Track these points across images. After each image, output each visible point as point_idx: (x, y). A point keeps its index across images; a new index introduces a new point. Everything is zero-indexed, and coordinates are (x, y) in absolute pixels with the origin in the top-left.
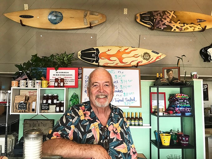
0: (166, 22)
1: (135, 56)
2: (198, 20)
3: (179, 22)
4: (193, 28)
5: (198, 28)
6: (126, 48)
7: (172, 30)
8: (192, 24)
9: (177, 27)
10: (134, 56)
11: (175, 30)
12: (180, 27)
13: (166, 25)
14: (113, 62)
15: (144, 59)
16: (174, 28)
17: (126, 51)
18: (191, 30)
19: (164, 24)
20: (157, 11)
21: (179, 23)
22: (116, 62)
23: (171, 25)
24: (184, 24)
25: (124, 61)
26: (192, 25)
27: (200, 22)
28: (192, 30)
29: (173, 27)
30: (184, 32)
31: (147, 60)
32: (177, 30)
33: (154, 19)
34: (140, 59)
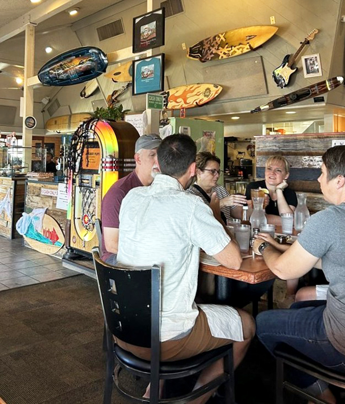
0: (214, 50)
1: (198, 94)
2: (248, 38)
3: (226, 46)
4: (241, 50)
5: (246, 49)
6: (191, 86)
7: (220, 58)
8: (240, 44)
9: (225, 54)
10: (196, 95)
11: (222, 57)
12: (227, 52)
13: (214, 54)
14: (178, 104)
15: (205, 96)
16: (222, 55)
17: (191, 90)
18: (239, 52)
19: (212, 53)
20: (208, 38)
21: (227, 48)
22: (181, 104)
23: (219, 52)
24: (232, 47)
25: (188, 102)
26: (241, 46)
27: (249, 39)
28: (241, 53)
29: (220, 54)
30: (232, 57)
31: (208, 96)
32: (225, 57)
33: (203, 49)
34: (202, 97)
